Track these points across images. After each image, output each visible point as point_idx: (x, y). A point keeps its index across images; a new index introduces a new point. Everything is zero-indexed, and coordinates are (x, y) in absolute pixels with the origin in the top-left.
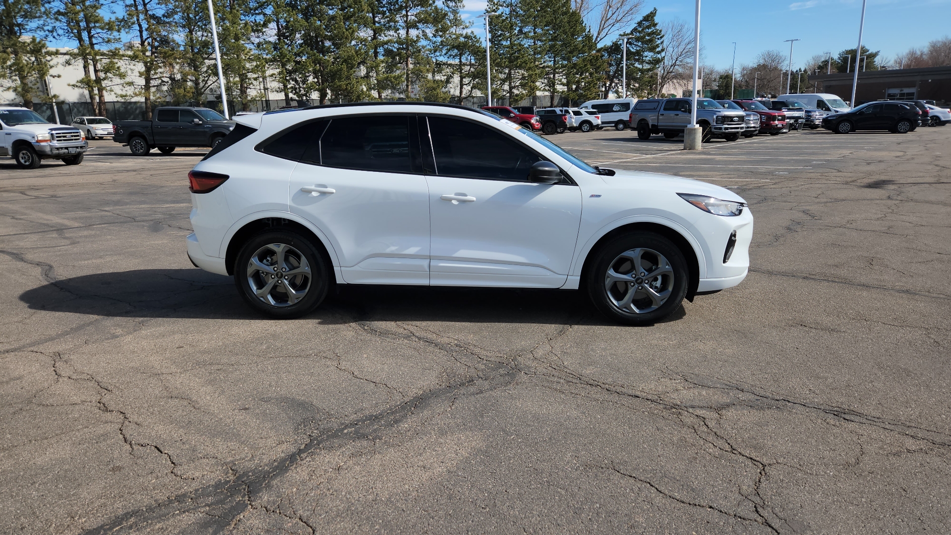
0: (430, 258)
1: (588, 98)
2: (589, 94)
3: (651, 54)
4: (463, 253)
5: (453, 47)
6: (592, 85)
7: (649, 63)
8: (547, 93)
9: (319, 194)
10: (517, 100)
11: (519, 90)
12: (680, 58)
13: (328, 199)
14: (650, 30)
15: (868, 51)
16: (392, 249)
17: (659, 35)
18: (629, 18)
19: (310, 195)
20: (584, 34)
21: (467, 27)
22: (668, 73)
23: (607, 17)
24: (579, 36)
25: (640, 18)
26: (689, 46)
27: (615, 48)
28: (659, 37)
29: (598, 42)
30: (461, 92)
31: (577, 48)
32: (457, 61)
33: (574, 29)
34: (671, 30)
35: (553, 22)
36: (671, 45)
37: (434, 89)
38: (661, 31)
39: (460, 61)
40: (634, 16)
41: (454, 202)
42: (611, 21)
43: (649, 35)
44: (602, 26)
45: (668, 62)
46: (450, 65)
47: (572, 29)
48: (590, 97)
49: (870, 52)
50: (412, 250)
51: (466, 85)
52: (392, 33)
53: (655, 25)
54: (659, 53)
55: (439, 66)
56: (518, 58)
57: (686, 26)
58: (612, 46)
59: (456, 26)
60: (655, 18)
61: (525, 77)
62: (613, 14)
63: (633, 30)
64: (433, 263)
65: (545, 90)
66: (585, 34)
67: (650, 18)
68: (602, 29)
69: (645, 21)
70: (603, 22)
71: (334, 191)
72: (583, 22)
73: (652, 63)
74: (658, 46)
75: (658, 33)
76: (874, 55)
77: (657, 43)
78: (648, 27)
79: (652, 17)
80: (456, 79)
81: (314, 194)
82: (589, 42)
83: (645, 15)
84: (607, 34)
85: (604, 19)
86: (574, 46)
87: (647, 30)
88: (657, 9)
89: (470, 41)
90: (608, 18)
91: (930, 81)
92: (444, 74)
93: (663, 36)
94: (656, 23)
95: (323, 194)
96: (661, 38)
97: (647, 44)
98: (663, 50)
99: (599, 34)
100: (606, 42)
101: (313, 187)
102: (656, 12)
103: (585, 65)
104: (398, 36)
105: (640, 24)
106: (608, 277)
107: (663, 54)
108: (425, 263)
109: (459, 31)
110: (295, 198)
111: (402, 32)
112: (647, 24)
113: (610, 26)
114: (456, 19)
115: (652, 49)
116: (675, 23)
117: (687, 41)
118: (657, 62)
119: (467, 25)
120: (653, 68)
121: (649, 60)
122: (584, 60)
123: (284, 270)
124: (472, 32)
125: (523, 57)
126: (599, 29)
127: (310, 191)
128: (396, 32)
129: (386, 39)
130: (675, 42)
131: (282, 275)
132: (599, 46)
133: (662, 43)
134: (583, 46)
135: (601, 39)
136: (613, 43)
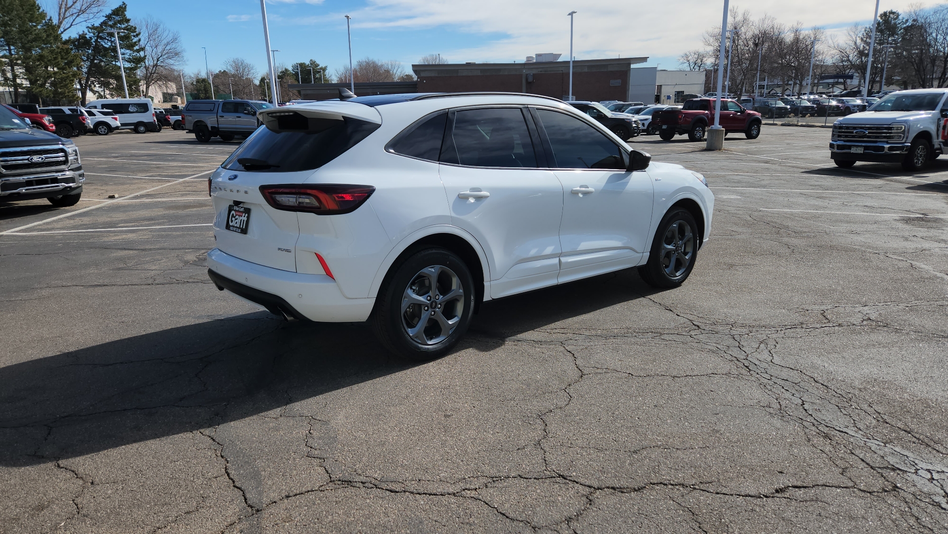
1: (66, 96)
2: (67, 91)
3: (128, 52)
6: (68, 81)
7: (129, 61)
8: (7, 89)
12: (161, 58)
14: (123, 26)
15: (319, 65)
17: (135, 32)
18: (95, 10)
20: (44, 21)
22: (151, 74)
23: (66, 5)
24: (38, 24)
25: (108, 12)
26: (168, 48)
27: (82, 42)
28: (135, 34)
29: (62, 33)
31: (40, 38)
33: (31, 14)
34: (145, 28)
36: (148, 44)
38: (135, 28)
40: (101, 8)
42: (72, 11)
44: (62, 15)
45: (149, 62)
47: (28, 15)
48: (68, 96)
53: (128, 21)
54: (138, 51)
57: (162, 26)
58: (80, 39)
60: (125, 12)
63: (102, 23)
66: (46, 22)
67: (120, 11)
68: (64, 18)
69: (115, 15)
70: (63, 10)
72: (40, 7)
73: (134, 62)
74: (135, 44)
75: (132, 29)
76: (325, 69)
77: (134, 41)
78: (120, 22)
79: (123, 12)
82: (52, 30)
83: (113, 8)
84: (71, 25)
85: (63, 6)
86: (36, 34)
87: (119, 25)
88: (126, 3)
90: (68, 6)
93: (140, 33)
94: (128, 18)
96: (137, 35)
97: (123, 41)
98: (143, 49)
99: (61, 23)
100: (70, 33)
102: (125, 7)
103: (55, 59)
105: (109, 17)
107: (142, 54)
112: (118, 18)
113: (74, 17)
115: (130, 47)
116: (149, 21)
117: (165, 42)
118: (138, 61)
120: (135, 67)
121: (130, 58)
122: (51, 52)
126: (59, 19)
130: (152, 42)
132: (65, 37)
133: (139, 40)
134: (48, 36)
135: (65, 30)
136: (80, 36)
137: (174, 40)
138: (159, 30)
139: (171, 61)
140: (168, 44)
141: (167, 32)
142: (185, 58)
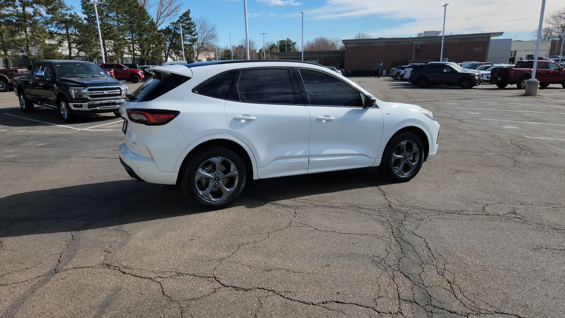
0: (309, 156)
1: (157, 60)
2: (158, 57)
3: (190, 36)
4: (327, 152)
5: (62, 22)
6: (159, 52)
7: (190, 41)
8: (130, 56)
9: (245, 121)
10: (113, 59)
11: (112, 53)
12: (205, 39)
13: (252, 123)
14: (188, 22)
15: (292, 41)
16: (288, 153)
17: (193, 25)
18: (175, 14)
19: (240, 122)
20: (149, 21)
21: (69, 9)
22: (200, 48)
23: (161, 12)
24: (146, 22)
25: (181, 15)
26: (210, 33)
27: (167, 31)
28: (193, 26)
29: (158, 26)
30: (70, 53)
31: (147, 29)
32: (64, 32)
33: (143, 17)
34: (199, 23)
35: (129, 12)
36: (200, 32)
37: (50, 50)
38: (194, 23)
39: (67, 32)
40: (177, 12)
41: (324, 121)
42: (164, 14)
43: (187, 24)
44: (159, 17)
45: (199, 41)
46: (60, 34)
47: (142, 17)
48: (158, 60)
49: (292, 42)
50: (300, 153)
51: (74, 48)
52: (11, 8)
53: (190, 19)
54: (194, 35)
55: (51, 35)
56: (110, 32)
57: (207, 21)
58: (166, 29)
59: (61, 8)
60: (189, 15)
61: (116, 45)
62: (165, 10)
63: (177, 21)
64: (311, 159)
65: (128, 54)
66: (150, 21)
67: (187, 14)
68: (159, 19)
69: (184, 16)
70: (159, 14)
71: (255, 118)
72: (148, 13)
73: (192, 41)
74: (193, 31)
75: (192, 24)
76: (294, 44)
77: (193, 30)
78: (186, 20)
79: (188, 14)
80: (66, 44)
81: (243, 121)
82: (153, 25)
83: (184, 13)
84: (163, 22)
85: (160, 12)
86: (145, 28)
87: (186, 21)
88: (190, 10)
89: (74, 19)
90: (162, 12)
91: (323, 57)
92: (57, 40)
93: (196, 26)
94: (190, 18)
95: (248, 120)
96: (194, 27)
97: (187, 30)
98: (196, 34)
99: (157, 21)
100: (162, 27)
101: (241, 117)
102: (190, 12)
103: (153, 40)
104: (17, 11)
105: (181, 17)
106: (393, 157)
107: (196, 37)
108: (306, 159)
109: (64, 12)
110: (231, 125)
111: (20, 9)
112: (185, 18)
113: (164, 18)
114: (61, 3)
115: (190, 33)
116: (201, 19)
117: (208, 30)
118: (194, 41)
119: (70, 7)
120: (192, 44)
121: (190, 39)
122: (152, 37)
123: (220, 175)
124: (75, 13)
125: (113, 32)
126: (157, 19)
127: (239, 119)
128: (14, 8)
129: (7, 13)
130: (202, 30)
131: (219, 178)
132: (159, 28)
133: (195, 30)
134: (150, 28)
135: (159, 25)
136: (167, 28)
137: (213, 29)
138: (206, 23)
139: (211, 41)
140: (210, 31)
141: (210, 24)
142: (218, 39)
